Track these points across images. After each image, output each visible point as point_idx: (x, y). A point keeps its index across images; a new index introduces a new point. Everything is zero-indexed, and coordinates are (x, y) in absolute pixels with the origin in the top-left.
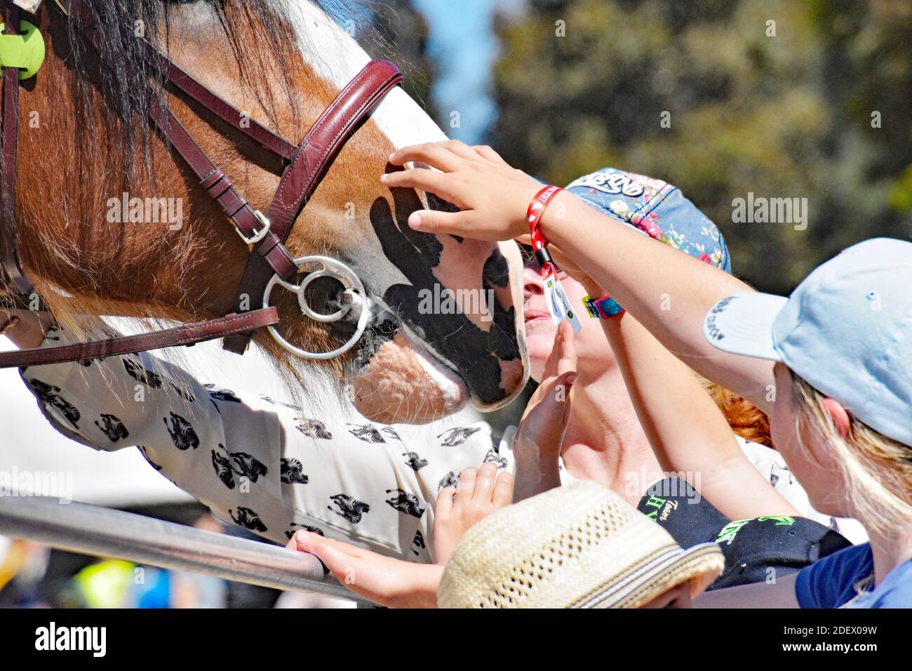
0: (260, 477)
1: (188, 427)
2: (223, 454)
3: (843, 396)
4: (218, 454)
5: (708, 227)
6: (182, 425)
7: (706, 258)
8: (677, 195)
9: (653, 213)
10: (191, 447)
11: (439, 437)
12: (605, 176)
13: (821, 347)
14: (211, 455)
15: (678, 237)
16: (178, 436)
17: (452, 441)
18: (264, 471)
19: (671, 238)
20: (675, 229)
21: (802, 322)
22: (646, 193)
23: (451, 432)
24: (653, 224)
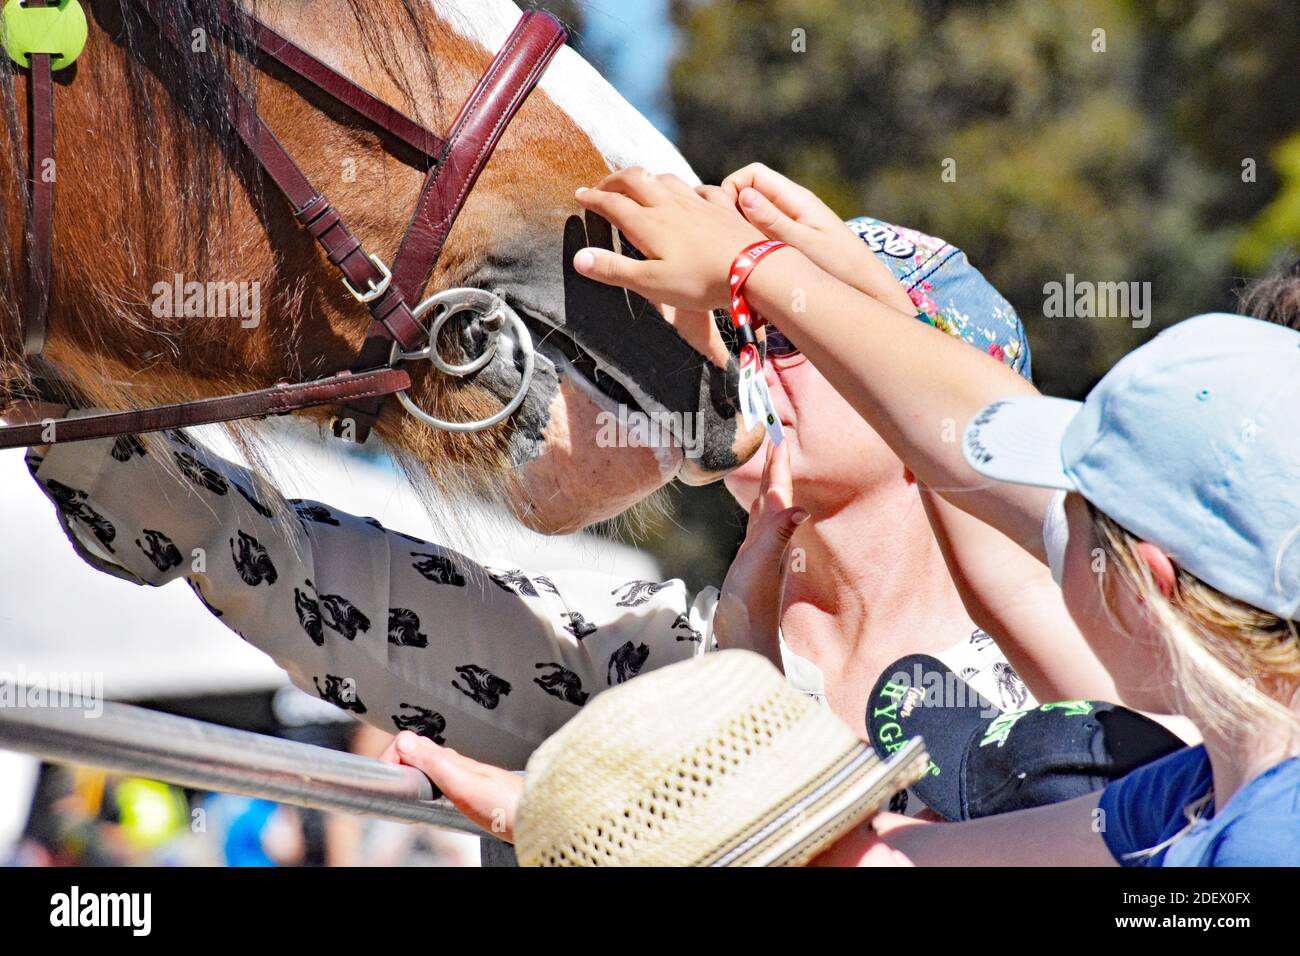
0: (359, 632)
1: (263, 553)
2: (311, 595)
3: (1167, 539)
4: (303, 595)
5: (1002, 308)
6: (253, 550)
7: (997, 352)
8: (961, 259)
9: (927, 282)
10: (264, 582)
11: (613, 593)
12: (859, 227)
13: (1132, 469)
14: (294, 595)
15: (960, 318)
16: (245, 565)
17: (632, 599)
18: (365, 624)
19: (950, 319)
20: (956, 307)
21: (1104, 435)
22: (917, 254)
23: (630, 587)
24: (925, 296)
